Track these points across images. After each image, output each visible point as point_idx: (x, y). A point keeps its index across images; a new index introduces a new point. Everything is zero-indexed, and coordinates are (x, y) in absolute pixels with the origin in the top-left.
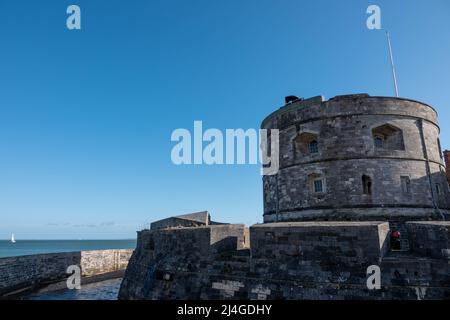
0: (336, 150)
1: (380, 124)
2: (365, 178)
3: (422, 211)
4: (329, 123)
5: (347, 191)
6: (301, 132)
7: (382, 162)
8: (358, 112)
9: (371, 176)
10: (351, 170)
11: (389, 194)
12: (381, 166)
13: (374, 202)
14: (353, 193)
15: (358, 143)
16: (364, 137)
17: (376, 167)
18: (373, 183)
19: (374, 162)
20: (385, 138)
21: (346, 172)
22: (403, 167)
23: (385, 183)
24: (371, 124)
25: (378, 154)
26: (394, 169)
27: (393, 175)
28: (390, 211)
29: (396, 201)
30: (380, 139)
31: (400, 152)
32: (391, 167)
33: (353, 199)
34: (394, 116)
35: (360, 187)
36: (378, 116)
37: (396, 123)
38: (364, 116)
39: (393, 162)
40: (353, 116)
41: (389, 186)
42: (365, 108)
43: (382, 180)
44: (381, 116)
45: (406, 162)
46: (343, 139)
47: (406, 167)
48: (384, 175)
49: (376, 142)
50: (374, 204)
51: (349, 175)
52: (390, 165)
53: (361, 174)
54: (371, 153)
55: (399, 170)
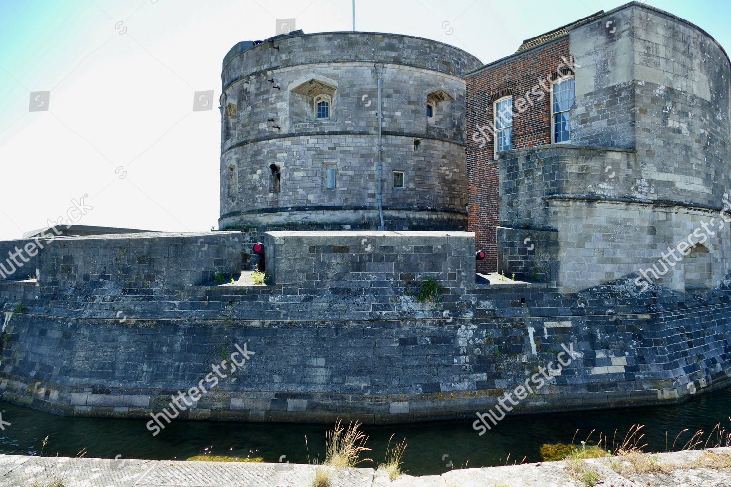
0: (248, 128)
1: (302, 80)
2: (275, 168)
4: (245, 86)
5: (254, 189)
7: (299, 143)
8: (275, 65)
9: (280, 164)
10: (260, 158)
11: (301, 192)
12: (295, 149)
13: (282, 204)
14: (259, 193)
15: (271, 115)
16: (279, 105)
17: (288, 151)
18: (283, 175)
19: (287, 143)
21: (256, 161)
22: (330, 148)
23: (299, 175)
24: (289, 83)
25: (294, 131)
26: (313, 153)
27: (310, 161)
28: (299, 217)
29: (309, 201)
30: (327, 104)
31: (328, 124)
32: (309, 149)
33: (259, 200)
34: (325, 65)
35: (268, 183)
36: (300, 67)
37: (328, 76)
38: (282, 70)
39: (313, 141)
40: (269, 73)
41: (302, 179)
42: (284, 57)
43: (293, 170)
44: (306, 66)
45: (335, 139)
46: (256, 110)
47: (334, 148)
48: (298, 162)
49: (319, 109)
50: (281, 207)
51: (257, 166)
52: (309, 146)
53: (271, 164)
54: (285, 130)
55: (321, 153)
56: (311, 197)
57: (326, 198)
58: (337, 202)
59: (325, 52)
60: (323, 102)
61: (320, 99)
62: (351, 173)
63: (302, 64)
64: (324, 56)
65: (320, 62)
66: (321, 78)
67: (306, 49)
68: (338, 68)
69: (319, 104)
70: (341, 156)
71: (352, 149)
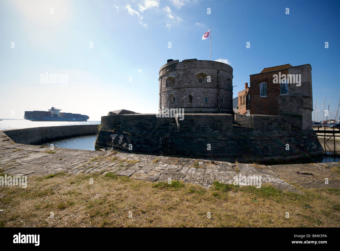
0: (180, 84)
1: (199, 73)
3: (213, 110)
4: (179, 72)
5: (183, 101)
6: (169, 76)
7: (198, 89)
8: (190, 67)
9: (193, 95)
10: (185, 93)
11: (199, 103)
12: (197, 91)
14: (185, 102)
15: (189, 81)
16: (192, 78)
17: (195, 91)
18: (193, 98)
19: (195, 89)
20: (203, 79)
22: (207, 92)
23: (198, 98)
24: (195, 73)
25: (196, 86)
26: (202, 92)
27: (202, 95)
28: (198, 110)
29: (201, 105)
30: (202, 79)
31: (206, 85)
32: (201, 91)
33: (185, 105)
34: (206, 69)
35: (188, 100)
36: (199, 69)
37: (206, 72)
38: (193, 69)
39: (202, 89)
40: (188, 69)
41: (199, 99)
42: (193, 66)
43: (197, 97)
44: (200, 69)
45: (208, 89)
46: (183, 79)
47: (208, 92)
48: (198, 95)
49: (199, 80)
50: (193, 107)
51: (184, 95)
52: (201, 90)
53: (189, 95)
54: (194, 85)
55: (205, 92)
56: (202, 104)
57: (206, 105)
58: (209, 106)
59: (206, 66)
60: (200, 79)
61: (199, 78)
62: (212, 99)
63: (199, 68)
64: (205, 67)
65: (204, 68)
66: (204, 72)
67: (200, 64)
68: (209, 70)
69: (199, 79)
70: (210, 94)
71: (212, 92)
